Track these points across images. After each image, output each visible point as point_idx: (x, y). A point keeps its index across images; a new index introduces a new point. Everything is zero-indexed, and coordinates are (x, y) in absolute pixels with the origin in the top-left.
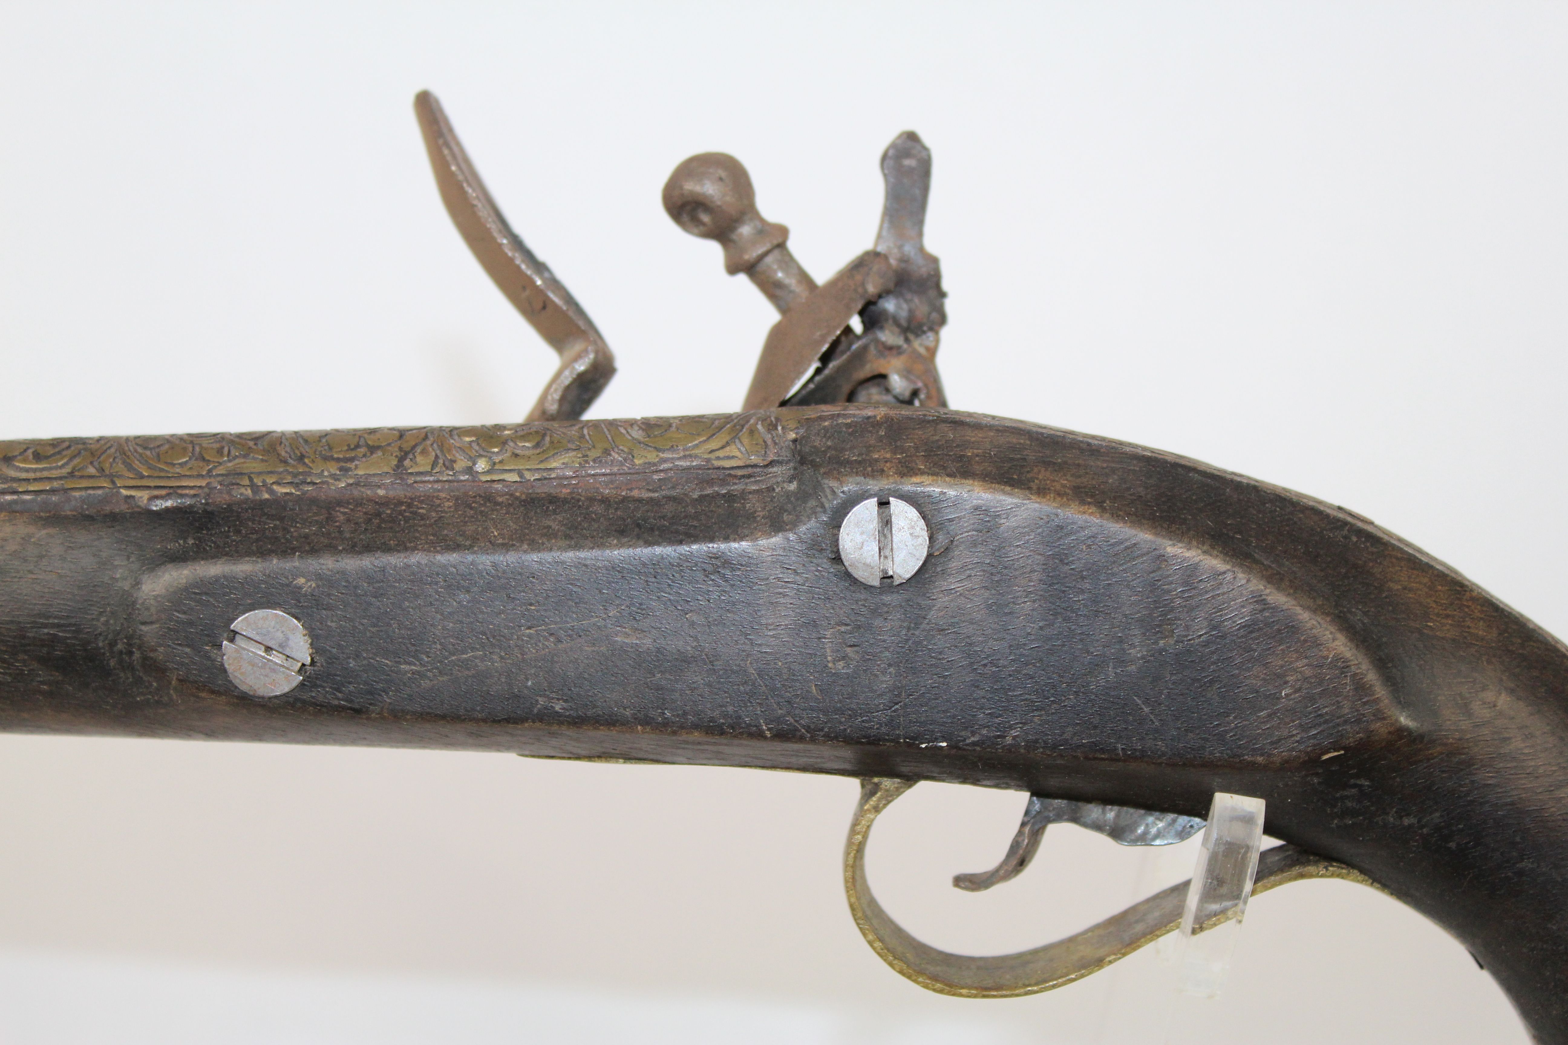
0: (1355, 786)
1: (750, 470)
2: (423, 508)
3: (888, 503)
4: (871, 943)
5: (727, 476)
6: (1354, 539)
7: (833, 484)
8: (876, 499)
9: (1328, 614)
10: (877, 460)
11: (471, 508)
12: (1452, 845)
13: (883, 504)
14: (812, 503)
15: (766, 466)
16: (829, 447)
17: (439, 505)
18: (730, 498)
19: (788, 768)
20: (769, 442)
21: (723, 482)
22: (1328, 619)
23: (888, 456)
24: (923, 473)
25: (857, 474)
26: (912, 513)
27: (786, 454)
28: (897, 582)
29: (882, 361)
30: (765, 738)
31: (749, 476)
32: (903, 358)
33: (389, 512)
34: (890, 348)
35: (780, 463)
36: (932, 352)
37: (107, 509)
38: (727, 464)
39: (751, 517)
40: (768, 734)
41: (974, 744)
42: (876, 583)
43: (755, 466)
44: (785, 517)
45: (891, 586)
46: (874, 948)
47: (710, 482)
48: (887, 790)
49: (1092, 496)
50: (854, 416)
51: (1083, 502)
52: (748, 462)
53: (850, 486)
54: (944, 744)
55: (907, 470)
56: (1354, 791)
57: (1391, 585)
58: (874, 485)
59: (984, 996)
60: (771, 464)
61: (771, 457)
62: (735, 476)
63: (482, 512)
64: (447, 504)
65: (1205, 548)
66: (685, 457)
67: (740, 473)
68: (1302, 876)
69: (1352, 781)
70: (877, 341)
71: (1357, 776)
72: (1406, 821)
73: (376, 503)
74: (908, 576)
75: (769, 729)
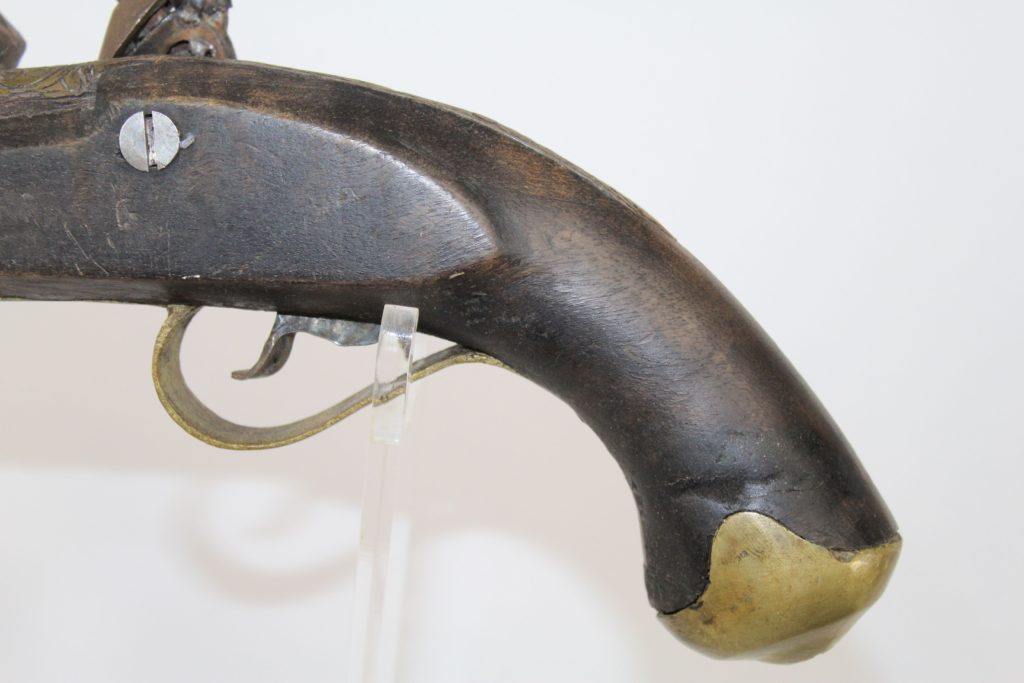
0: (476, 296)
1: (69, 99)
3: (151, 116)
4: (171, 415)
5: (52, 103)
6: (476, 132)
7: (116, 103)
8: (143, 112)
9: (450, 180)
10: (146, 88)
12: (545, 335)
13: (148, 116)
14: (103, 117)
15: (80, 96)
16: (117, 81)
18: (52, 117)
19: (110, 299)
20: (84, 80)
21: (51, 107)
22: (450, 183)
23: (154, 84)
24: (174, 94)
25: (132, 96)
26: (167, 120)
27: (94, 88)
28: (159, 168)
29: (183, 32)
30: (76, 274)
31: (68, 103)
32: (199, 28)
34: (188, 22)
35: (90, 94)
38: (54, 95)
39: (65, 128)
40: (81, 273)
41: (218, 275)
42: (147, 169)
43: (73, 96)
44: (86, 127)
45: (156, 171)
46: (174, 419)
47: (42, 107)
48: (177, 313)
49: (291, 106)
50: (141, 61)
51: (282, 110)
52: (68, 94)
53: (128, 102)
54: (198, 276)
55: (165, 93)
56: (477, 300)
57: (499, 161)
58: (141, 103)
59: (249, 449)
60: (84, 94)
61: (84, 90)
62: (59, 103)
65: (366, 138)
66: (27, 92)
67: (62, 101)
68: (456, 362)
69: (474, 294)
70: (178, 19)
71: (477, 290)
72: (514, 320)
74: (167, 163)
75: (82, 270)
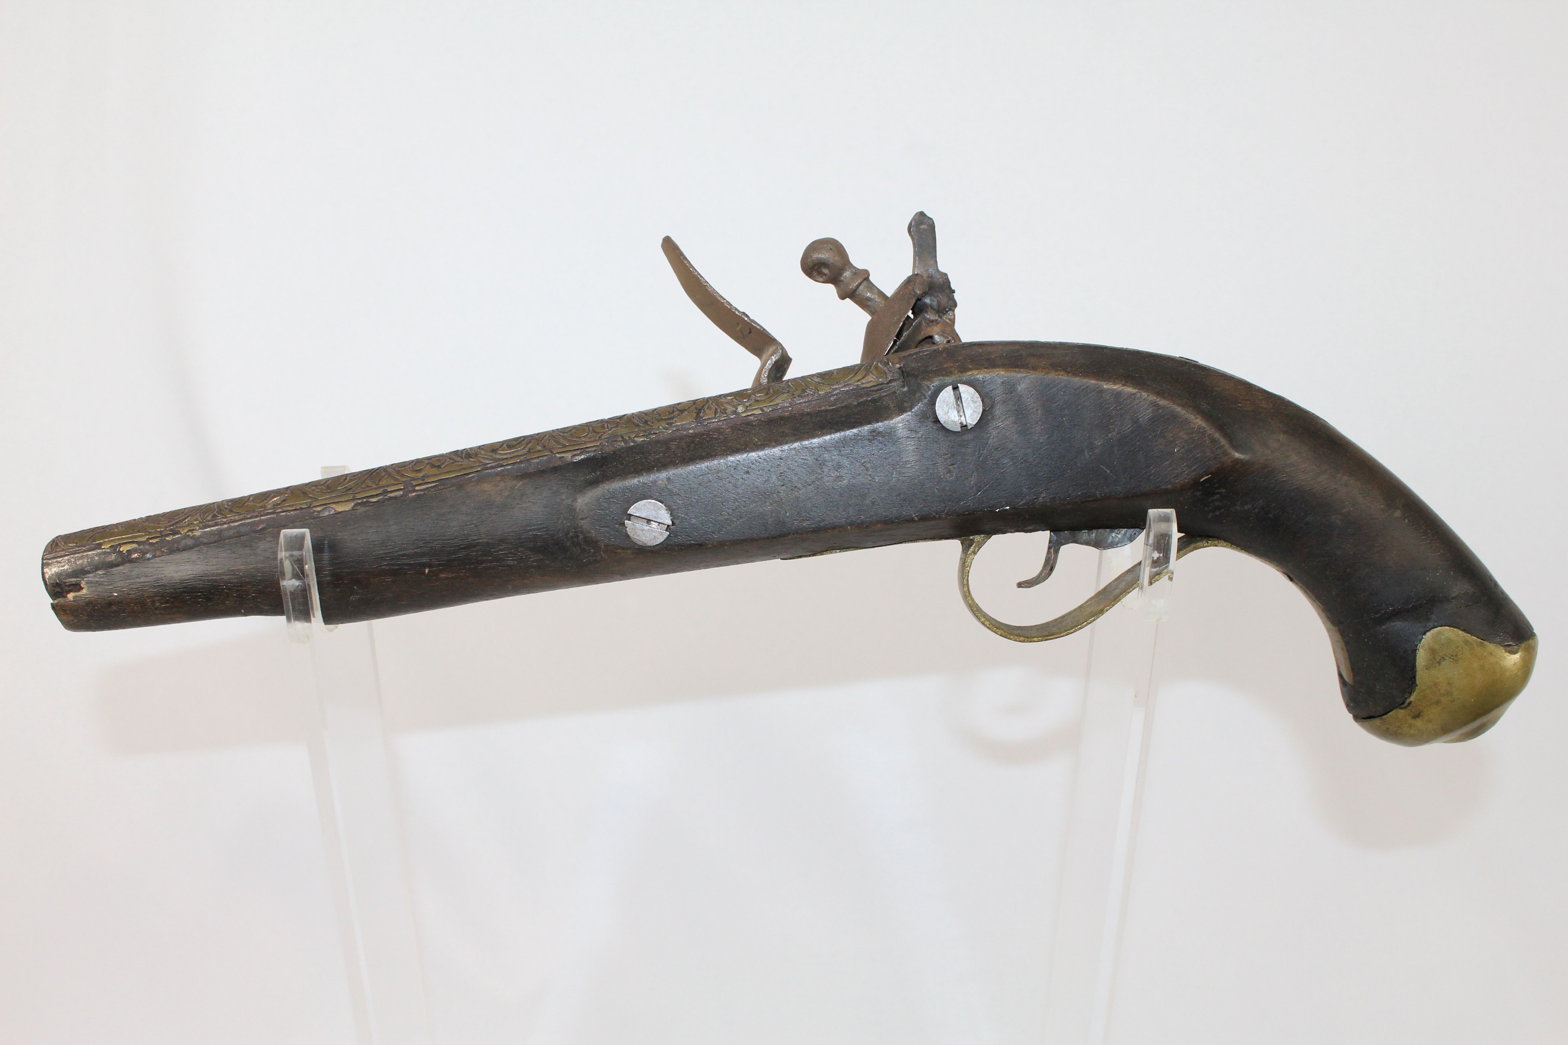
0: (1218, 493)
1: (880, 386)
2: (715, 435)
3: (958, 387)
4: (983, 623)
5: (868, 391)
6: (1193, 369)
7: (927, 383)
8: (951, 386)
9: (1190, 406)
10: (946, 368)
11: (741, 430)
12: (1271, 516)
13: (955, 388)
14: (918, 395)
15: (888, 383)
16: (920, 366)
17: (723, 432)
18: (874, 401)
19: (925, 539)
20: (887, 371)
21: (868, 395)
22: (1191, 409)
23: (952, 365)
24: (971, 369)
25: (938, 376)
26: (971, 390)
27: (896, 376)
28: (969, 427)
29: (929, 329)
30: (915, 521)
31: (881, 389)
32: (939, 325)
33: (698, 440)
34: (932, 321)
35: (895, 380)
36: (953, 321)
37: (551, 465)
38: (868, 385)
39: (887, 408)
40: (916, 519)
41: (1024, 505)
42: (959, 429)
43: (882, 384)
44: (906, 405)
45: (968, 430)
46: (985, 625)
47: (861, 396)
48: (978, 542)
49: (1060, 367)
50: (927, 351)
51: (1057, 370)
52: (879, 383)
53: (936, 383)
54: (1008, 508)
55: (963, 369)
56: (1218, 496)
57: (1217, 389)
58: (948, 379)
59: (1046, 640)
60: (890, 381)
61: (890, 378)
62: (873, 391)
63: (746, 431)
64: (727, 430)
65: (1123, 382)
66: (845, 386)
67: (875, 388)
68: (1196, 548)
69: (1217, 491)
70: (925, 318)
71: (1218, 488)
72: (1246, 507)
73: (690, 437)
74: (974, 423)
75: (916, 516)
